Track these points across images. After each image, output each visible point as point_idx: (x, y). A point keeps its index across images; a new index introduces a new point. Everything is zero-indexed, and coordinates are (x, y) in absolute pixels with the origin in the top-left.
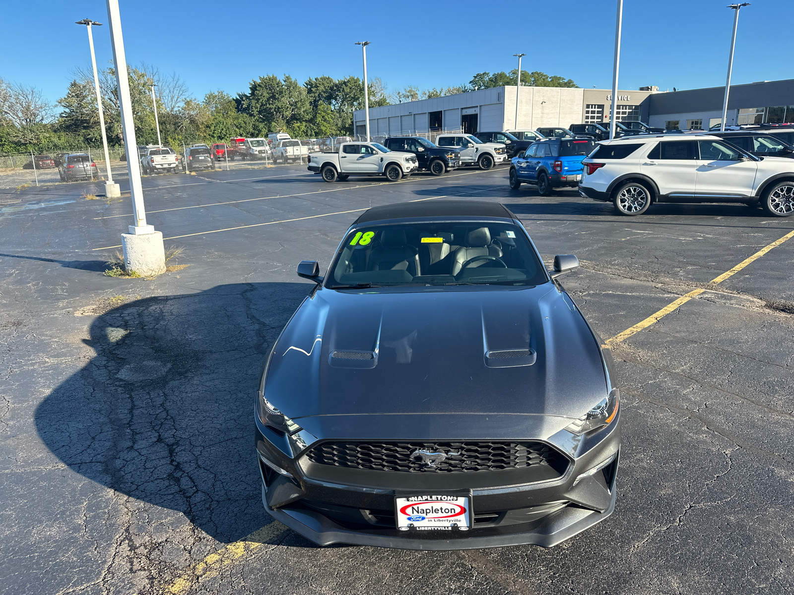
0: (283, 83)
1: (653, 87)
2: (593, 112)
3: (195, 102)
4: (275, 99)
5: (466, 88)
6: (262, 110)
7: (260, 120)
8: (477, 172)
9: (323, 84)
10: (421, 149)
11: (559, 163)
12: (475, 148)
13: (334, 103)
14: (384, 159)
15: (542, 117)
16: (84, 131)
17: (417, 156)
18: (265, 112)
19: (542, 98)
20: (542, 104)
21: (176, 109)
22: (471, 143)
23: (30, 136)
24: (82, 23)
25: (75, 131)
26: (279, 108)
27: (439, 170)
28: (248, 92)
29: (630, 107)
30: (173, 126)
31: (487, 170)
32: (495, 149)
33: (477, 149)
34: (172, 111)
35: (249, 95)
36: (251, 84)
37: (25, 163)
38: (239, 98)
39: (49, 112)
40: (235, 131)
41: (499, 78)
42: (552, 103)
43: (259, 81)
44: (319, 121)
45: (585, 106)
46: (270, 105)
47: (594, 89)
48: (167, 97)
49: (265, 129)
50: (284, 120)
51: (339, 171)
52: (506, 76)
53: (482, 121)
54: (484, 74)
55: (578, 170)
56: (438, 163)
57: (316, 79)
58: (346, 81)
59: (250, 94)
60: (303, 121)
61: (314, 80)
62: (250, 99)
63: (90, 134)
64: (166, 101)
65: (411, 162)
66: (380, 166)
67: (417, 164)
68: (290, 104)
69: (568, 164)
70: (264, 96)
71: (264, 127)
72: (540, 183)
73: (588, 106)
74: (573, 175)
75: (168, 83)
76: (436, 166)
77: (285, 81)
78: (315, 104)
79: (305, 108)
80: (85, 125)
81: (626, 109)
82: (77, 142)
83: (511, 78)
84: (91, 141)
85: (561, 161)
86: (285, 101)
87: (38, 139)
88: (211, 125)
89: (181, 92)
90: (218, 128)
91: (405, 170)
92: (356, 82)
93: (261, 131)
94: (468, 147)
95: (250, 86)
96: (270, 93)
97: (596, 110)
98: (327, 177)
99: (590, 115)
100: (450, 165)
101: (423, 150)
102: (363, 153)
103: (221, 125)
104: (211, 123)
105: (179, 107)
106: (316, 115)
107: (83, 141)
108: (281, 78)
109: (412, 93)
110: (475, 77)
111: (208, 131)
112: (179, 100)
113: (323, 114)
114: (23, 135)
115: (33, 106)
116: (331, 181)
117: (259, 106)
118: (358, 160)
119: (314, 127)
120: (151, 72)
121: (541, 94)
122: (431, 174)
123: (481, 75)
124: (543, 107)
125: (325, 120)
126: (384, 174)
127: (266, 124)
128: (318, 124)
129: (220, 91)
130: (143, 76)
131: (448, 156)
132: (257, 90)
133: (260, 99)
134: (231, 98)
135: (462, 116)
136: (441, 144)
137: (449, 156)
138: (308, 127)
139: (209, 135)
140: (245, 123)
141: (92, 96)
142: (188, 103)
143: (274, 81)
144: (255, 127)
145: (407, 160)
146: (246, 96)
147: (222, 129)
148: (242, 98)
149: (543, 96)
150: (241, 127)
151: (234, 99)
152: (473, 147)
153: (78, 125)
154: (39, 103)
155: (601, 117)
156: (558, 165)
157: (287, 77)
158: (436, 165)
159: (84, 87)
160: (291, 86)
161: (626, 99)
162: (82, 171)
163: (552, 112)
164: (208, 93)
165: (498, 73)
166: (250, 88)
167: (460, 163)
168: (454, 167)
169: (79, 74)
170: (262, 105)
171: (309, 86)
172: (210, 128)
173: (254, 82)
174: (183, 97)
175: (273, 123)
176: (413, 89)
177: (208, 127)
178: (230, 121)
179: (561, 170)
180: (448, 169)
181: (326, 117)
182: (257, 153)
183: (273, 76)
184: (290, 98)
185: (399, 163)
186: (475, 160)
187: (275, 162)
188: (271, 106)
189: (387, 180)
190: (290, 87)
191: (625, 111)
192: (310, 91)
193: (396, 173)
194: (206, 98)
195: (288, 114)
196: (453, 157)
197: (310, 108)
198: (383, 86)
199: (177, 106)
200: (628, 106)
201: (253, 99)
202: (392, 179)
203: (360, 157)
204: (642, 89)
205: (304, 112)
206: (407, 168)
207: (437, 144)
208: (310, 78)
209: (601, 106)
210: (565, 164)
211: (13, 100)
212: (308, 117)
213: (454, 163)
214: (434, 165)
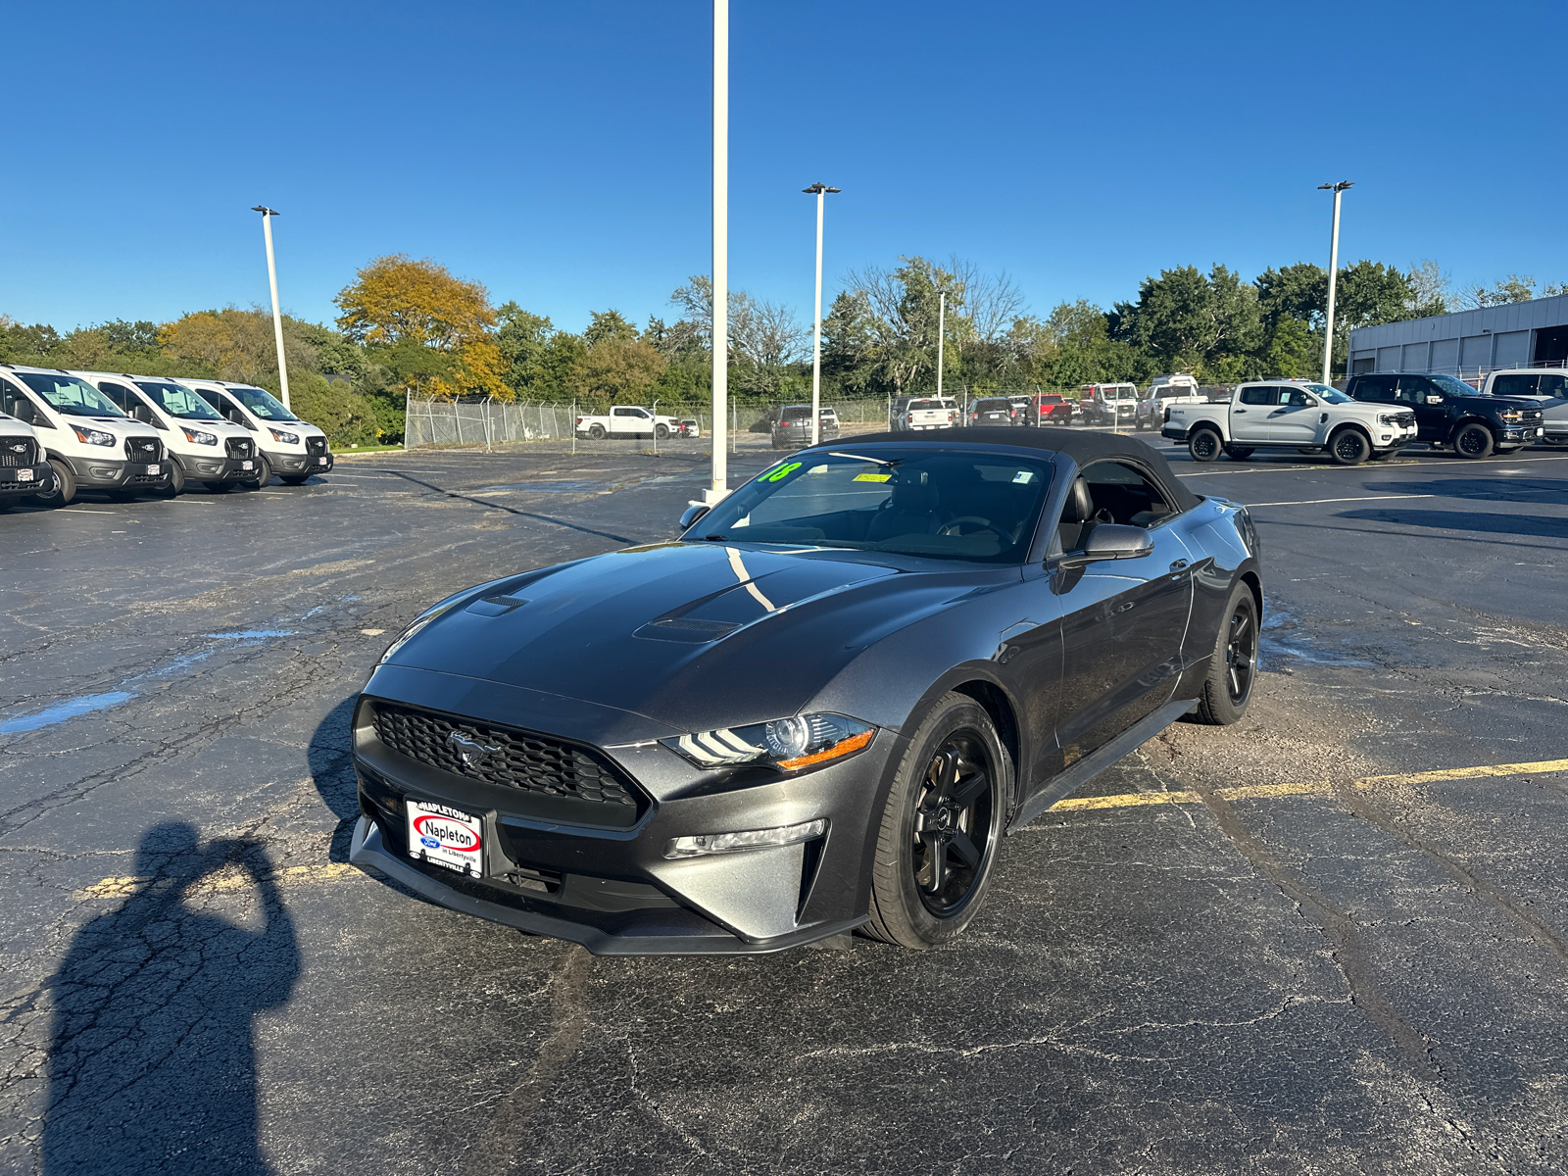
0: (1210, 280)
3: (1033, 321)
4: (1187, 311)
6: (1158, 334)
7: (1152, 352)
9: (1296, 278)
10: (1434, 399)
13: (1316, 316)
14: (1329, 417)
16: (843, 374)
17: (1415, 413)
18: (1162, 337)
21: (996, 335)
23: (767, 380)
24: (812, 191)
25: (832, 374)
26: (1192, 328)
27: (1476, 446)
28: (1135, 300)
30: (985, 366)
34: (988, 339)
35: (1137, 306)
36: (1143, 285)
37: (753, 422)
38: (1116, 312)
39: (800, 344)
40: (1098, 373)
43: (1159, 279)
44: (1277, 352)
46: (1175, 323)
48: (985, 315)
49: (1159, 369)
50: (1200, 352)
51: (1227, 438)
56: (1474, 431)
57: (1281, 270)
58: (1350, 271)
59: (1138, 303)
60: (1242, 353)
61: (1278, 272)
62: (1136, 313)
63: (850, 379)
64: (982, 321)
65: (1395, 425)
66: (1319, 431)
67: (1413, 430)
68: (1217, 320)
70: (1165, 307)
71: (1156, 365)
75: (990, 291)
76: (1469, 438)
77: (1212, 277)
78: (1272, 320)
79: (1249, 327)
80: (848, 363)
82: (830, 392)
84: (851, 390)
86: (1209, 313)
87: (777, 385)
88: (1054, 363)
89: (1010, 305)
90: (1067, 368)
91: (1378, 442)
92: (1373, 273)
93: (1149, 373)
95: (1141, 290)
96: (1179, 301)
98: (1198, 451)
100: (1509, 435)
101: (1441, 400)
102: (1286, 404)
103: (1073, 363)
104: (1054, 359)
105: (1002, 331)
106: (1270, 342)
107: (839, 390)
108: (1205, 272)
109: (1517, 291)
111: (1047, 375)
112: (1004, 318)
113: (1288, 338)
114: (758, 379)
115: (779, 334)
116: (1206, 458)
117: (1152, 326)
118: (1269, 417)
119: (1264, 365)
120: (965, 272)
122: (1458, 456)
125: (1291, 351)
126: (1327, 448)
127: (1161, 361)
128: (1274, 358)
129: (1080, 300)
130: (949, 279)
131: (1506, 416)
132: (1152, 295)
133: (1156, 313)
134: (1101, 313)
136: (1501, 390)
137: (1509, 416)
138: (1250, 366)
139: (1048, 381)
140: (1120, 358)
141: (865, 315)
142: (1019, 324)
143: (1189, 278)
144: (1139, 366)
145: (1386, 420)
146: (1129, 307)
147: (1074, 371)
148: (1121, 312)
150: (1111, 366)
151: (1105, 315)
153: (838, 364)
154: (788, 329)
157: (1218, 269)
158: (1469, 434)
159: (855, 301)
160: (1225, 283)
162: (799, 433)
164: (1059, 304)
166: (1141, 293)
167: (1540, 432)
168: (1518, 441)
169: (851, 281)
170: (1160, 323)
171: (1265, 285)
172: (1051, 367)
173: (1150, 282)
174: (1012, 314)
175: (1175, 358)
176: (1520, 283)
177: (1049, 366)
178: (1090, 355)
180: (1503, 445)
181: (1294, 344)
182: (1112, 411)
183: (1190, 268)
184: (1219, 308)
185: (1365, 426)
187: (1140, 427)
188: (1178, 325)
189: (1333, 462)
190: (1222, 287)
192: (1264, 295)
193: (1355, 447)
194: (1054, 315)
195: (1211, 339)
196: (1520, 419)
197: (1260, 327)
198: (1440, 277)
199: (999, 329)
201: (1144, 312)
202: (1344, 460)
203: (1276, 412)
205: (1245, 335)
206: (1383, 438)
207: (1489, 391)
208: (1269, 268)
211: (754, 326)
212: (1252, 344)
213: (1520, 433)
214: (1465, 436)
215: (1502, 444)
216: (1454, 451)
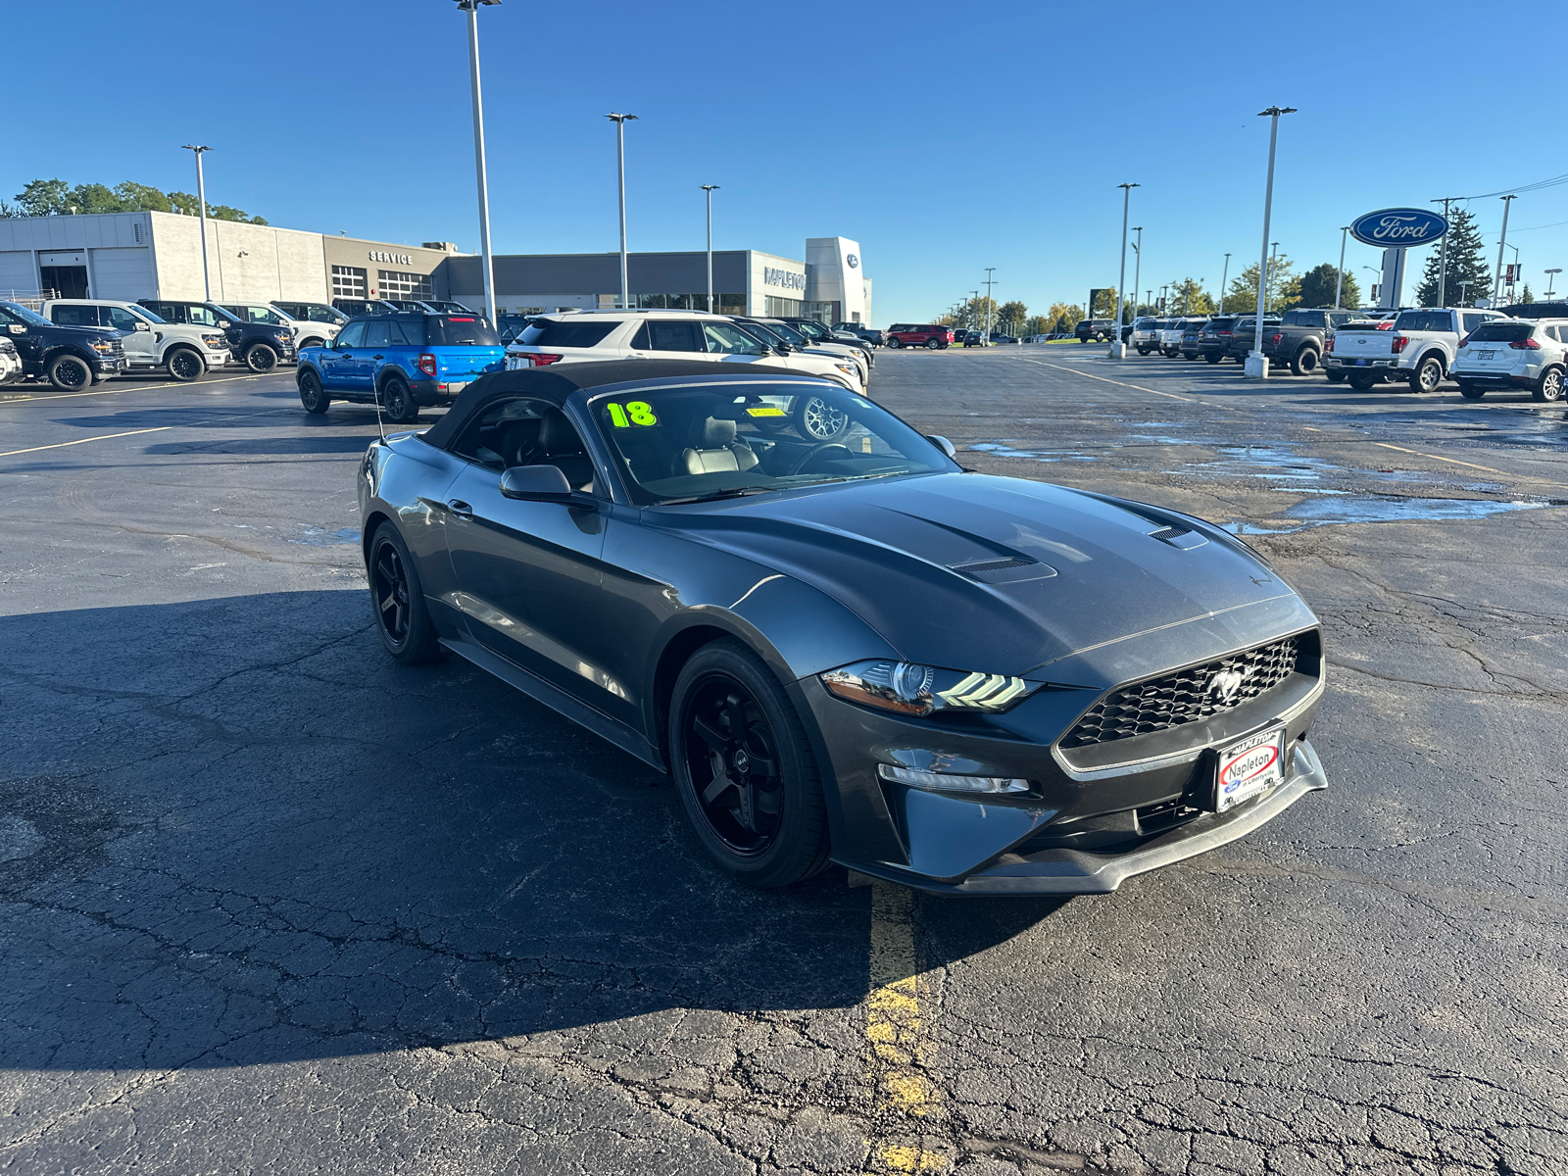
1: (447, 244)
2: (347, 282)
5: (8, 210)
8: (169, 385)
10: (17, 329)
11: (429, 358)
12: (153, 332)
15: (243, 285)
19: (238, 246)
20: (240, 256)
22: (142, 322)
27: (75, 377)
29: (415, 277)
31: (192, 381)
32: (204, 337)
33: (159, 336)
41: (92, 196)
42: (261, 256)
45: (330, 270)
47: (343, 237)
52: (109, 194)
53: (98, 283)
54: (52, 183)
55: (467, 374)
56: (69, 362)
65: (5, 356)
67: (19, 362)
69: (446, 360)
72: (389, 398)
73: (335, 269)
74: (459, 382)
76: (65, 370)
81: (407, 280)
83: (123, 199)
85: (432, 355)
94: (136, 330)
97: (352, 277)
99: (342, 286)
100: (105, 366)
101: (25, 330)
110: (28, 186)
121: (234, 236)
122: (56, 389)
123: (46, 185)
124: (242, 262)
131: (95, 347)
135: (42, 268)
137: (100, 347)
149: (240, 241)
152: (149, 330)
155: (365, 293)
156: (427, 363)
158: (64, 366)
161: (405, 262)
163: (262, 275)
165: (90, 186)
167: (128, 365)
168: (113, 371)
179: (435, 373)
186: (157, 358)
191: (407, 283)
196: (110, 351)
200: (412, 274)
204: (427, 245)
209: (361, 272)
210: (441, 360)
213: (114, 364)
214: (59, 367)
215: (100, 375)
216: (51, 384)
